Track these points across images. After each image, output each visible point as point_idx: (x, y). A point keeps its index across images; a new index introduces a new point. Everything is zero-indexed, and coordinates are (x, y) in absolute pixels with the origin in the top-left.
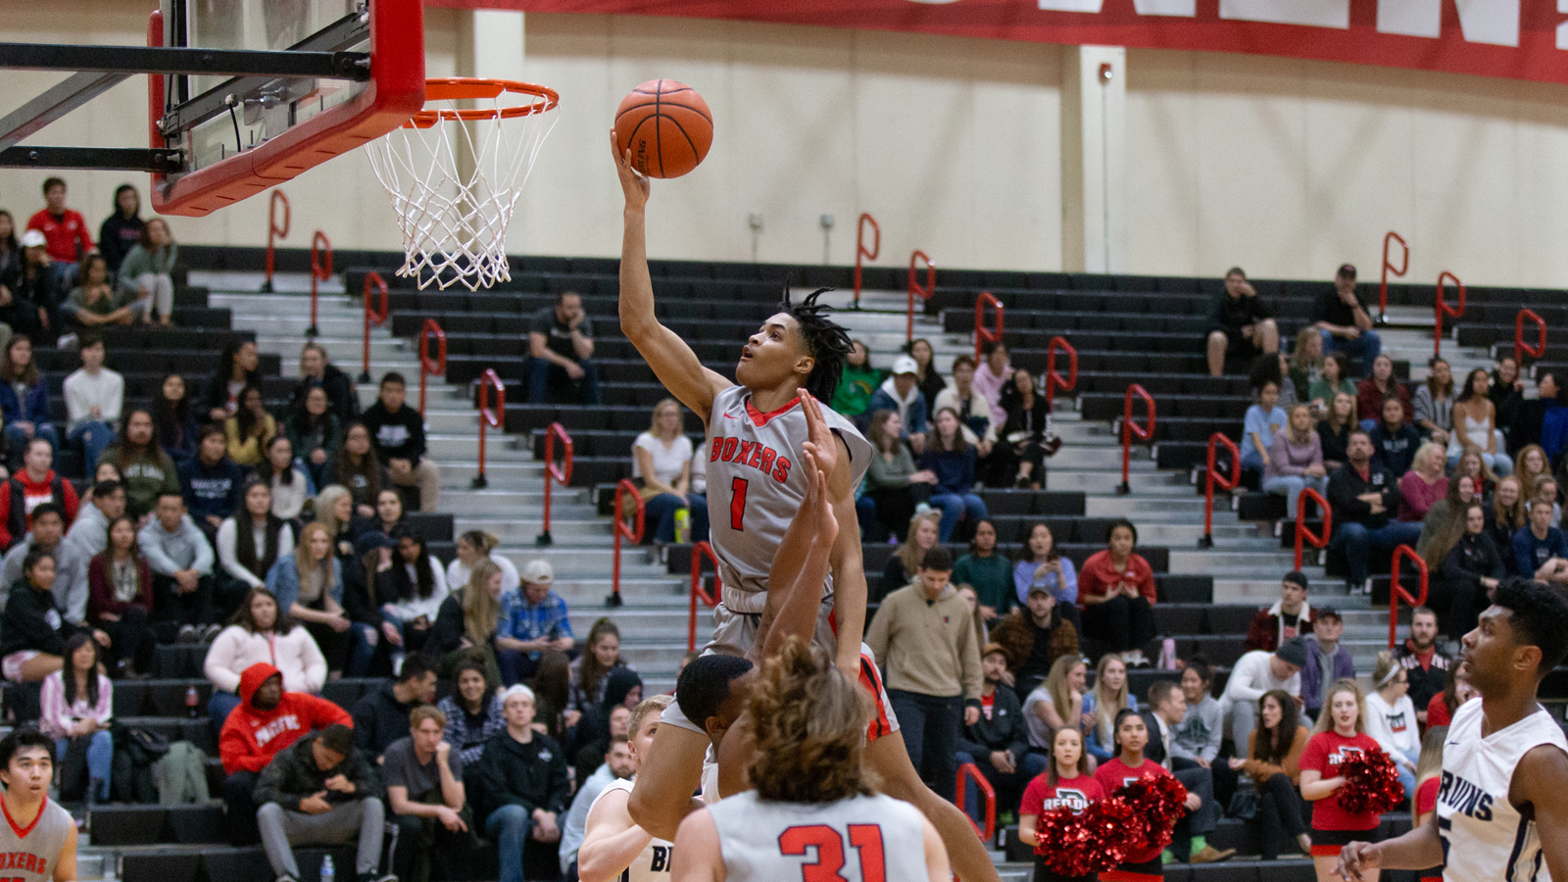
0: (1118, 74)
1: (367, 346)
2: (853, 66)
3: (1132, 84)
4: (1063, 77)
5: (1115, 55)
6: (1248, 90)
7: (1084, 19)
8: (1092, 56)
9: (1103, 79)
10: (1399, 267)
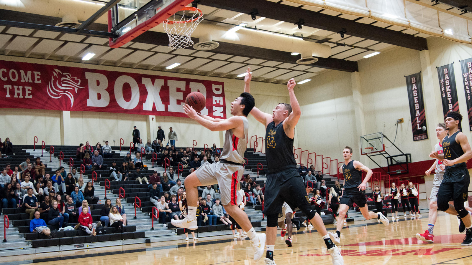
0: (155, 119)
1: (51, 158)
2: (117, 119)
3: (156, 121)
4: (147, 120)
5: (154, 117)
6: (172, 122)
7: (149, 111)
8: (151, 117)
9: (153, 120)
10: (195, 145)
